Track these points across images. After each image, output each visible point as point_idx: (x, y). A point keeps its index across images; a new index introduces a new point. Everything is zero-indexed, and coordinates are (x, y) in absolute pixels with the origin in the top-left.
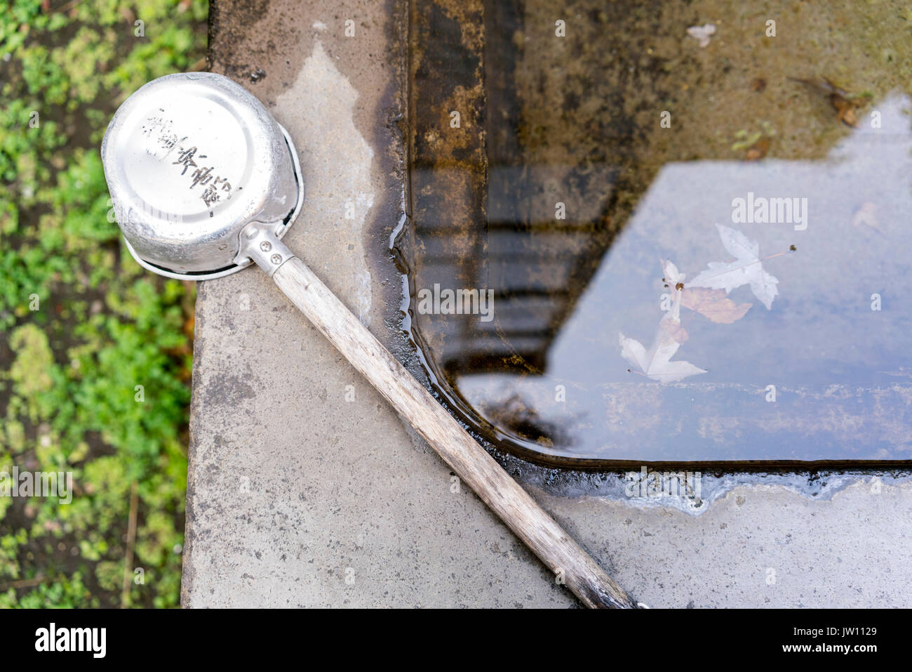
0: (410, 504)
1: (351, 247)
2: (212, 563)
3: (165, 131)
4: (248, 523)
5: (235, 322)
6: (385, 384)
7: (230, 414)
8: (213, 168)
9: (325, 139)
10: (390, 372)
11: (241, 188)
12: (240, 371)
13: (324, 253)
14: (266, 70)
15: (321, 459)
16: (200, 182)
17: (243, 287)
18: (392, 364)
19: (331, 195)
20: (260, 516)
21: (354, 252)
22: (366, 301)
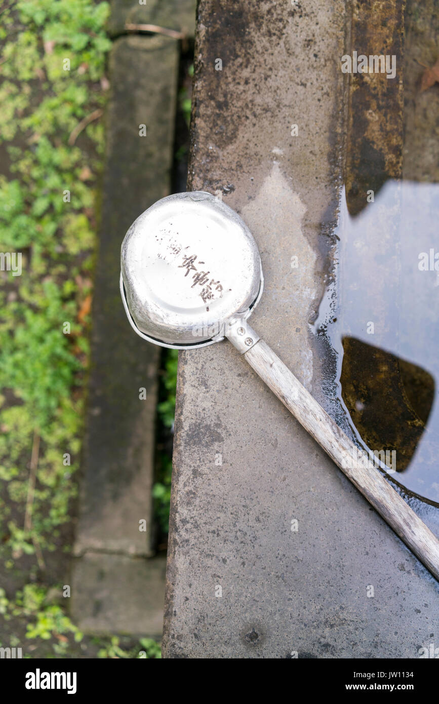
0: (339, 530)
1: (298, 330)
2: (190, 565)
3: (173, 241)
4: (217, 536)
5: (209, 383)
6: (329, 443)
7: (204, 453)
8: (209, 272)
9: (280, 243)
10: (333, 434)
11: (230, 290)
12: (212, 421)
13: (277, 333)
14: (235, 185)
15: (272, 492)
16: (198, 283)
17: (215, 356)
18: (334, 428)
19: (284, 288)
20: (226, 531)
21: (300, 334)
22: (308, 373)
